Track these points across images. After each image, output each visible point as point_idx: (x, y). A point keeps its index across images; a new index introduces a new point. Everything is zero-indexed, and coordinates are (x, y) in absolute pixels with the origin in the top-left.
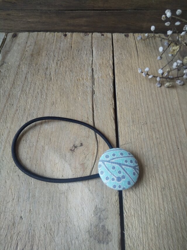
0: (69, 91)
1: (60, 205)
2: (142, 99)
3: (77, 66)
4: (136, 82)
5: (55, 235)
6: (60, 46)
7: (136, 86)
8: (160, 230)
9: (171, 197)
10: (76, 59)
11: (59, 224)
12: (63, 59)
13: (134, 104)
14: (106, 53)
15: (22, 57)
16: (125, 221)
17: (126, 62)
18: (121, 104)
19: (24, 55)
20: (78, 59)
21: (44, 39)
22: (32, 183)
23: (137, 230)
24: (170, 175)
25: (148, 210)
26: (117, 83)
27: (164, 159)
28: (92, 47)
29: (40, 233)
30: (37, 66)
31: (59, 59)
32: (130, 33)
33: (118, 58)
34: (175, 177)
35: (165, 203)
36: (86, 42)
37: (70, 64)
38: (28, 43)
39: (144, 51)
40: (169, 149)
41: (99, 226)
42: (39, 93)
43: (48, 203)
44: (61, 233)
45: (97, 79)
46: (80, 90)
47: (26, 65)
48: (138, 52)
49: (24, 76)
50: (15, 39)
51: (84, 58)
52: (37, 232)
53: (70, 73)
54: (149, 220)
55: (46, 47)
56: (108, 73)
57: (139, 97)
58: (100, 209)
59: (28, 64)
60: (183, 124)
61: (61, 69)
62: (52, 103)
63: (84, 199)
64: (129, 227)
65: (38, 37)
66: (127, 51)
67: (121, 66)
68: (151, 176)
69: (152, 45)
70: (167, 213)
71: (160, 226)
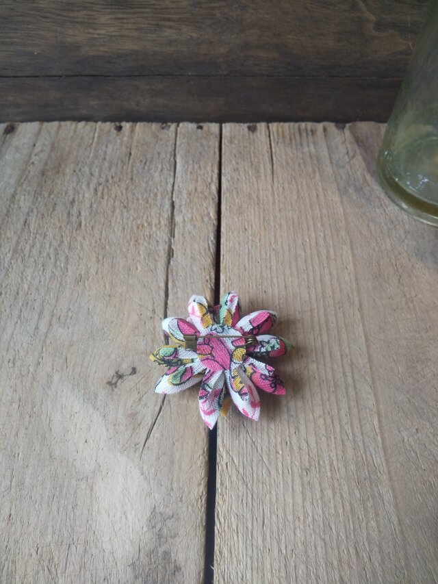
0: (118, 251)
1: (76, 505)
2: (274, 268)
3: (140, 197)
4: (265, 231)
5: (59, 572)
6: (106, 152)
7: (263, 240)
8: (293, 564)
9: (322, 491)
10: (139, 182)
11: (69, 547)
12: (111, 182)
13: (256, 279)
14: (205, 168)
15: (21, 177)
16: (216, 542)
17: (247, 188)
18: (230, 279)
19: (27, 173)
20: (143, 181)
21: (72, 137)
22: (20, 455)
23: (241, 563)
24: (324, 439)
25: (267, 518)
26: (225, 233)
27: (312, 404)
28: (175, 155)
29: (26, 566)
30: (52, 196)
31: (102, 180)
32: (259, 121)
33: (229, 179)
34: (333, 445)
35: (308, 504)
36: (162, 144)
37: (124, 191)
38: (37, 145)
39: (287, 163)
40: (325, 381)
41: (157, 552)
42: (51, 255)
43: (51, 499)
44: (72, 568)
45: (181, 225)
46: (142, 248)
47: (29, 194)
48: (275, 166)
49: (22, 220)
50: (10, 138)
51: (157, 179)
52: (21, 566)
53: (122, 212)
54: (269, 541)
55: (75, 154)
56: (205, 212)
57: (269, 265)
58: (162, 515)
59: (33, 194)
60: (361, 325)
61: (104, 202)
62: (78, 278)
63: (129, 493)
64: (224, 557)
65: (60, 132)
66: (250, 164)
67: (235, 197)
68: (281, 441)
69: (306, 149)
70: (311, 527)
71: (294, 555)
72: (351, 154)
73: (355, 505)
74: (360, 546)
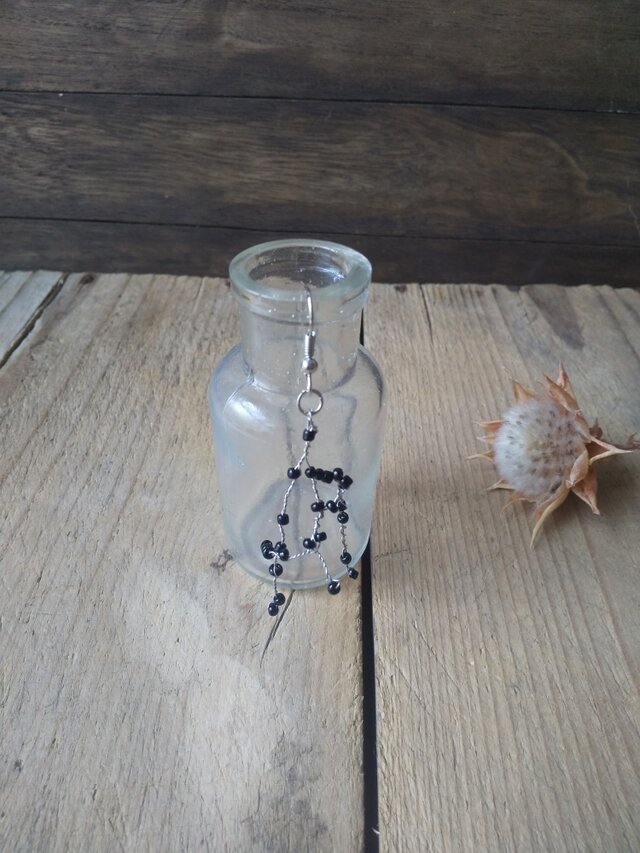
1: (159, 730)
2: (442, 435)
4: (426, 392)
5: (128, 829)
6: (213, 307)
7: (424, 404)
8: (507, 825)
9: (541, 716)
11: (145, 791)
12: (219, 336)
13: (418, 447)
15: (101, 328)
16: (380, 792)
17: (398, 348)
19: (109, 323)
21: (170, 291)
22: (76, 657)
23: (424, 824)
24: (536, 646)
25: (460, 755)
27: (514, 600)
29: (74, 818)
30: (141, 349)
31: (207, 335)
32: (410, 282)
33: (374, 337)
34: (551, 654)
35: (521, 734)
38: (123, 296)
39: (449, 323)
40: (529, 572)
41: (288, 802)
42: (137, 413)
43: (120, 719)
44: (150, 822)
47: (110, 345)
48: (433, 326)
49: (99, 372)
50: (88, 288)
52: (66, 818)
54: (466, 789)
55: (174, 306)
57: (434, 431)
58: (294, 746)
59: (116, 345)
61: (211, 358)
62: (173, 439)
63: (243, 714)
64: (396, 814)
65: (155, 284)
66: (400, 323)
67: (383, 357)
68: (473, 648)
69: (472, 310)
70: (531, 768)
71: (507, 811)
72: (531, 316)
73: (596, 739)
74: (612, 798)
